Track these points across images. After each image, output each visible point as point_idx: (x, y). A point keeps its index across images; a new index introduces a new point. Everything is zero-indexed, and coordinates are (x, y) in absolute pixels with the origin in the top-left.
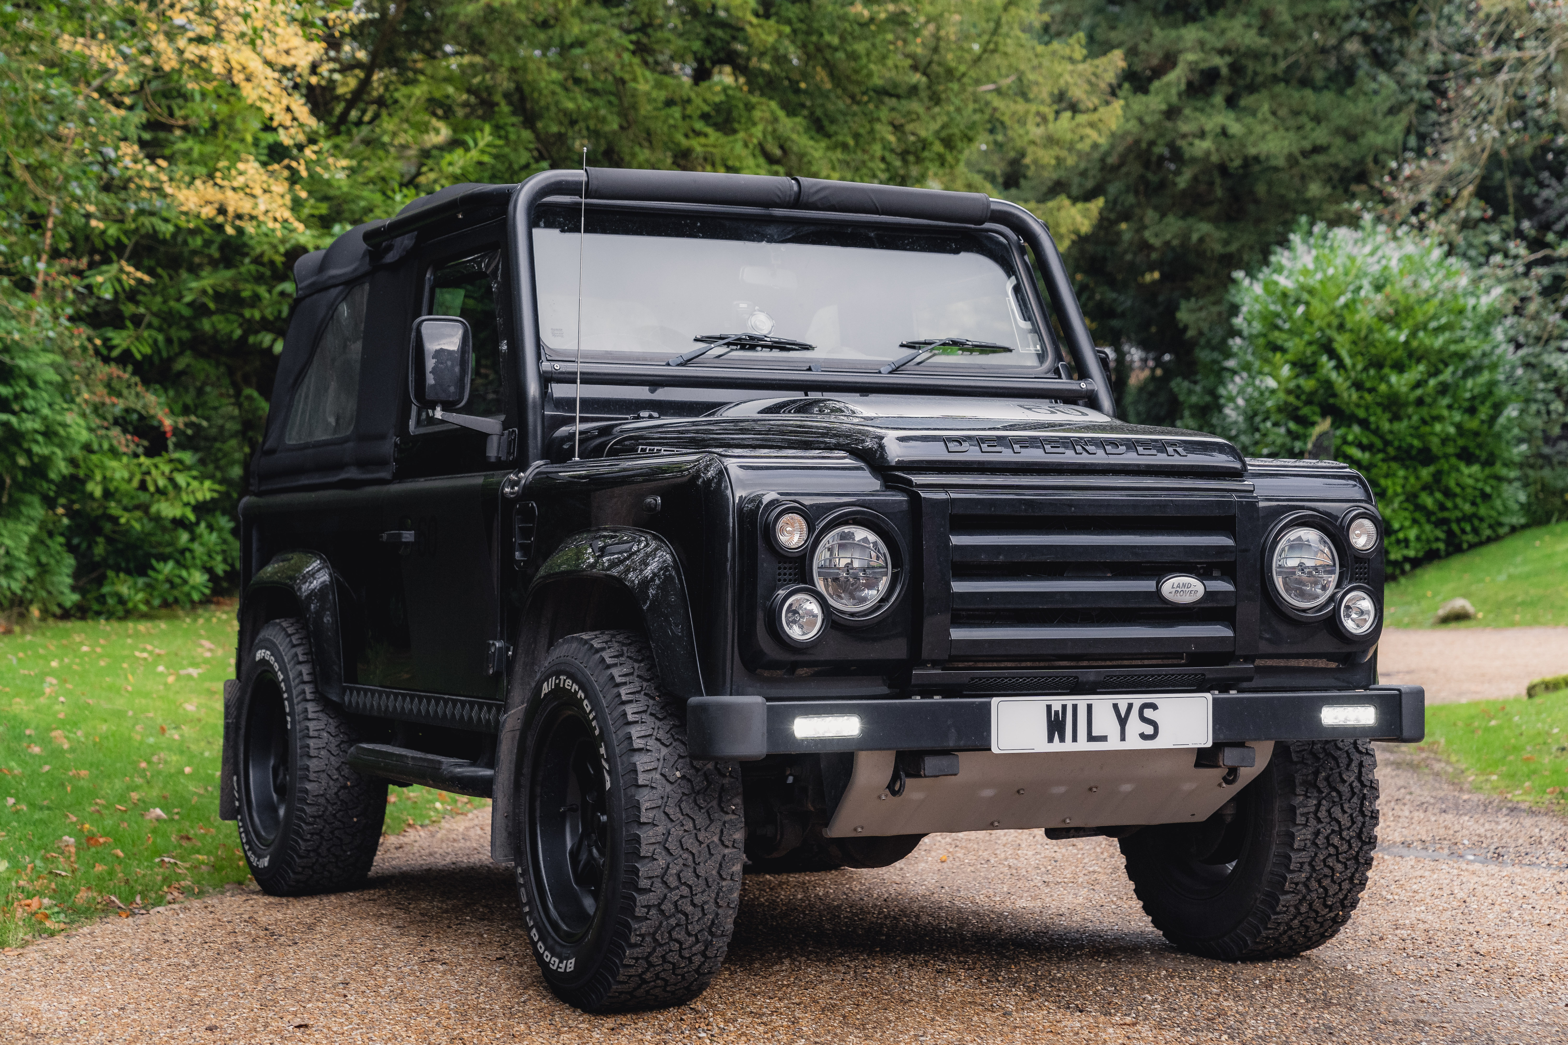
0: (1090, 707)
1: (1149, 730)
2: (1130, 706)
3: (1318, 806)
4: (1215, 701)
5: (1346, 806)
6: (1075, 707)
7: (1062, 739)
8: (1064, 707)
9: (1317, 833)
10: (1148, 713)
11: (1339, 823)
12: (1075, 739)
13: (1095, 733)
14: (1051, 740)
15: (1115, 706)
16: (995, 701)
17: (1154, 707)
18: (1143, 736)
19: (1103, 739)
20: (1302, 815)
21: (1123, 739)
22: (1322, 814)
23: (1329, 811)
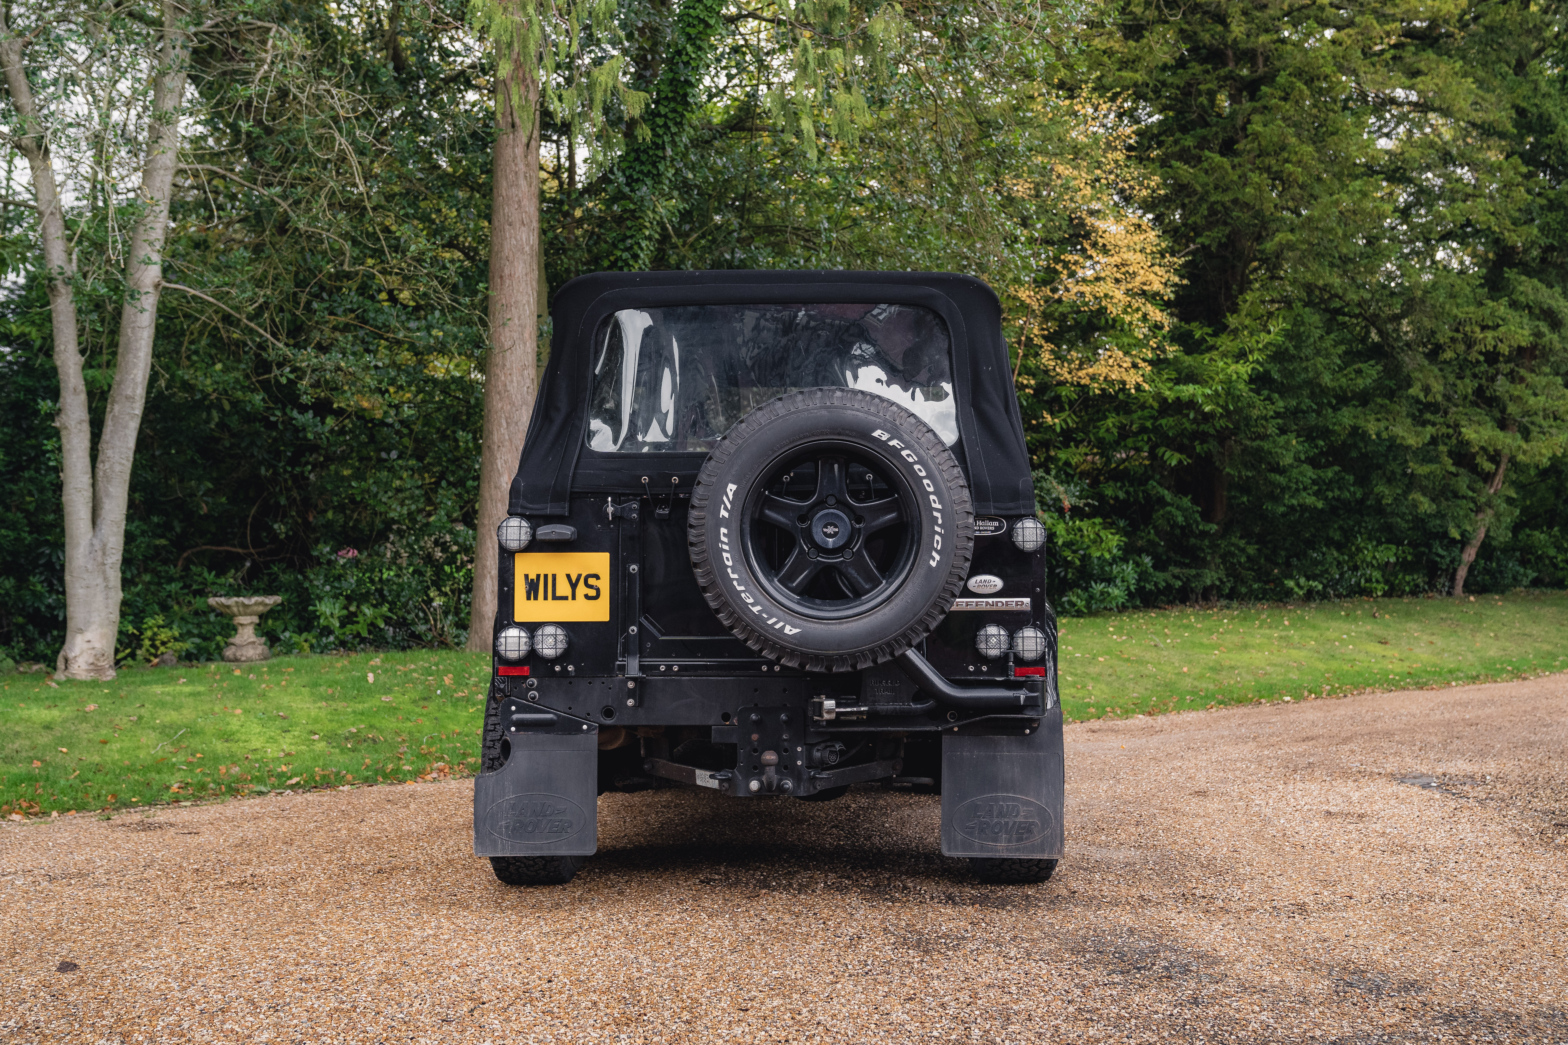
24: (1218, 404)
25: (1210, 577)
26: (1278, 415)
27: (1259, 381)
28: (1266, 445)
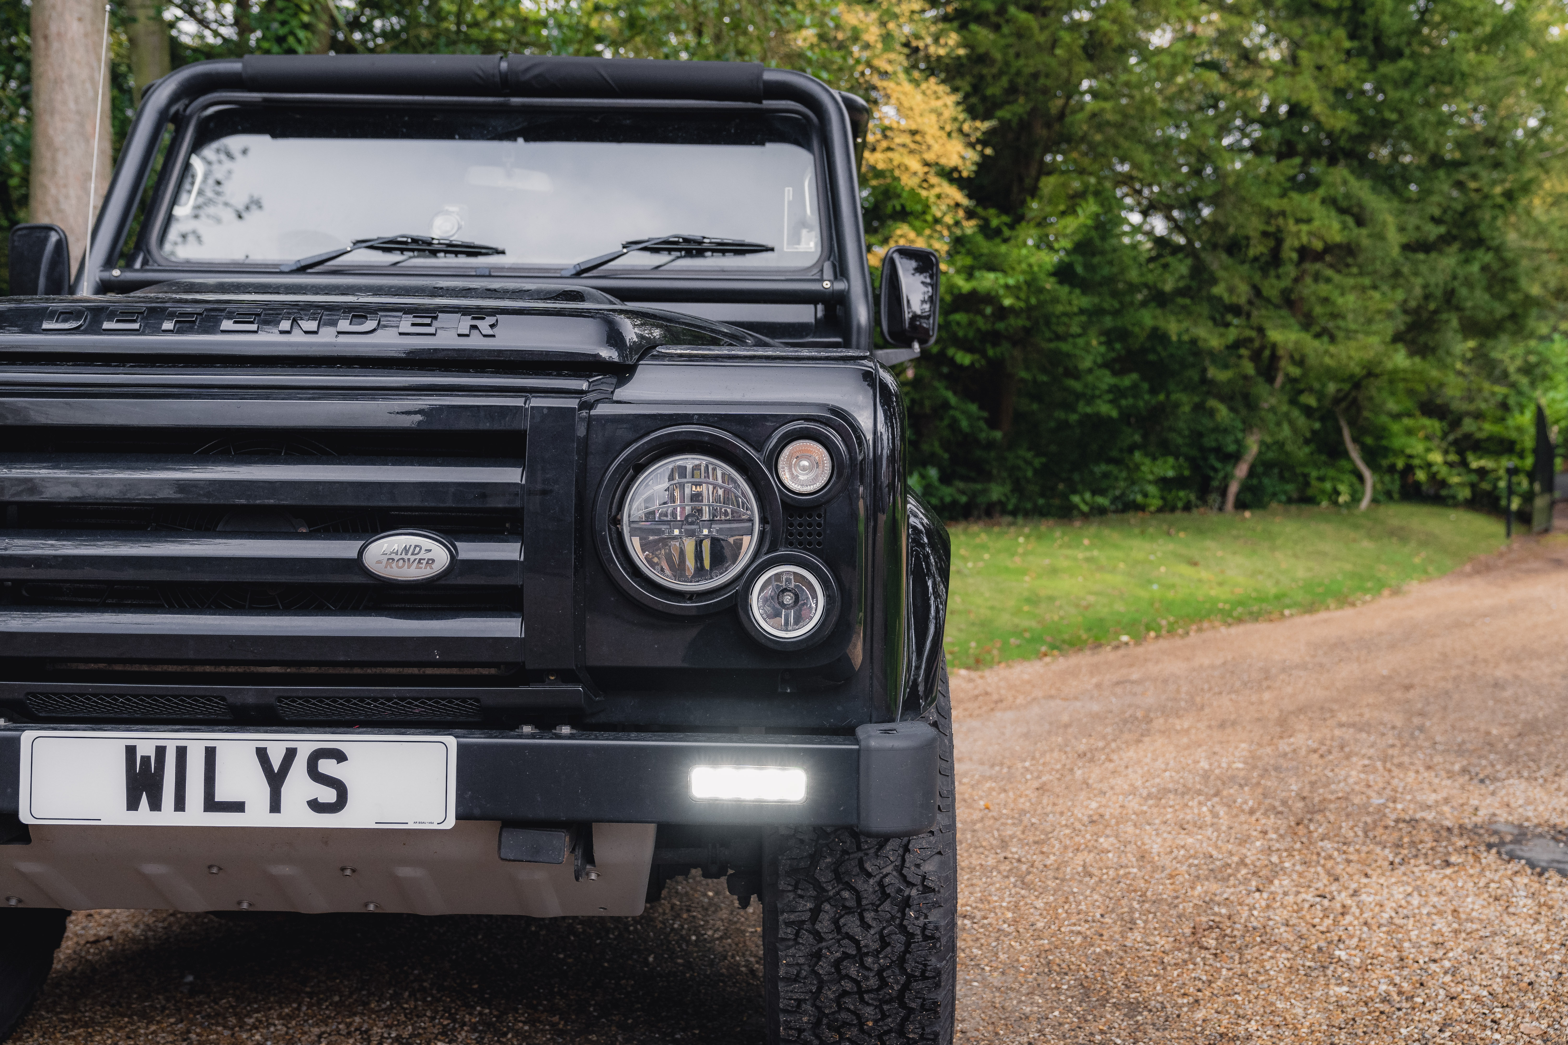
0: (210, 754)
1: (329, 795)
2: (290, 755)
3: (816, 913)
4: (463, 751)
5: (869, 916)
6: (182, 753)
7: (156, 805)
8: (161, 751)
9: (817, 956)
10: (326, 766)
11: (857, 943)
12: (180, 805)
13: (220, 796)
14: (133, 804)
15: (262, 755)
16: (27, 737)
17: (340, 756)
18: (316, 806)
19: (238, 807)
20: (788, 924)
21: (275, 807)
22: (824, 925)
23: (835, 922)
24: (1018, 298)
25: (996, 492)
26: (1082, 311)
27: (1063, 273)
28: (1065, 347)
